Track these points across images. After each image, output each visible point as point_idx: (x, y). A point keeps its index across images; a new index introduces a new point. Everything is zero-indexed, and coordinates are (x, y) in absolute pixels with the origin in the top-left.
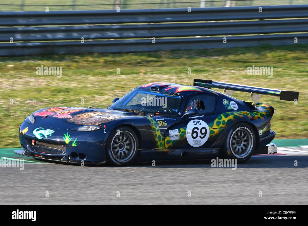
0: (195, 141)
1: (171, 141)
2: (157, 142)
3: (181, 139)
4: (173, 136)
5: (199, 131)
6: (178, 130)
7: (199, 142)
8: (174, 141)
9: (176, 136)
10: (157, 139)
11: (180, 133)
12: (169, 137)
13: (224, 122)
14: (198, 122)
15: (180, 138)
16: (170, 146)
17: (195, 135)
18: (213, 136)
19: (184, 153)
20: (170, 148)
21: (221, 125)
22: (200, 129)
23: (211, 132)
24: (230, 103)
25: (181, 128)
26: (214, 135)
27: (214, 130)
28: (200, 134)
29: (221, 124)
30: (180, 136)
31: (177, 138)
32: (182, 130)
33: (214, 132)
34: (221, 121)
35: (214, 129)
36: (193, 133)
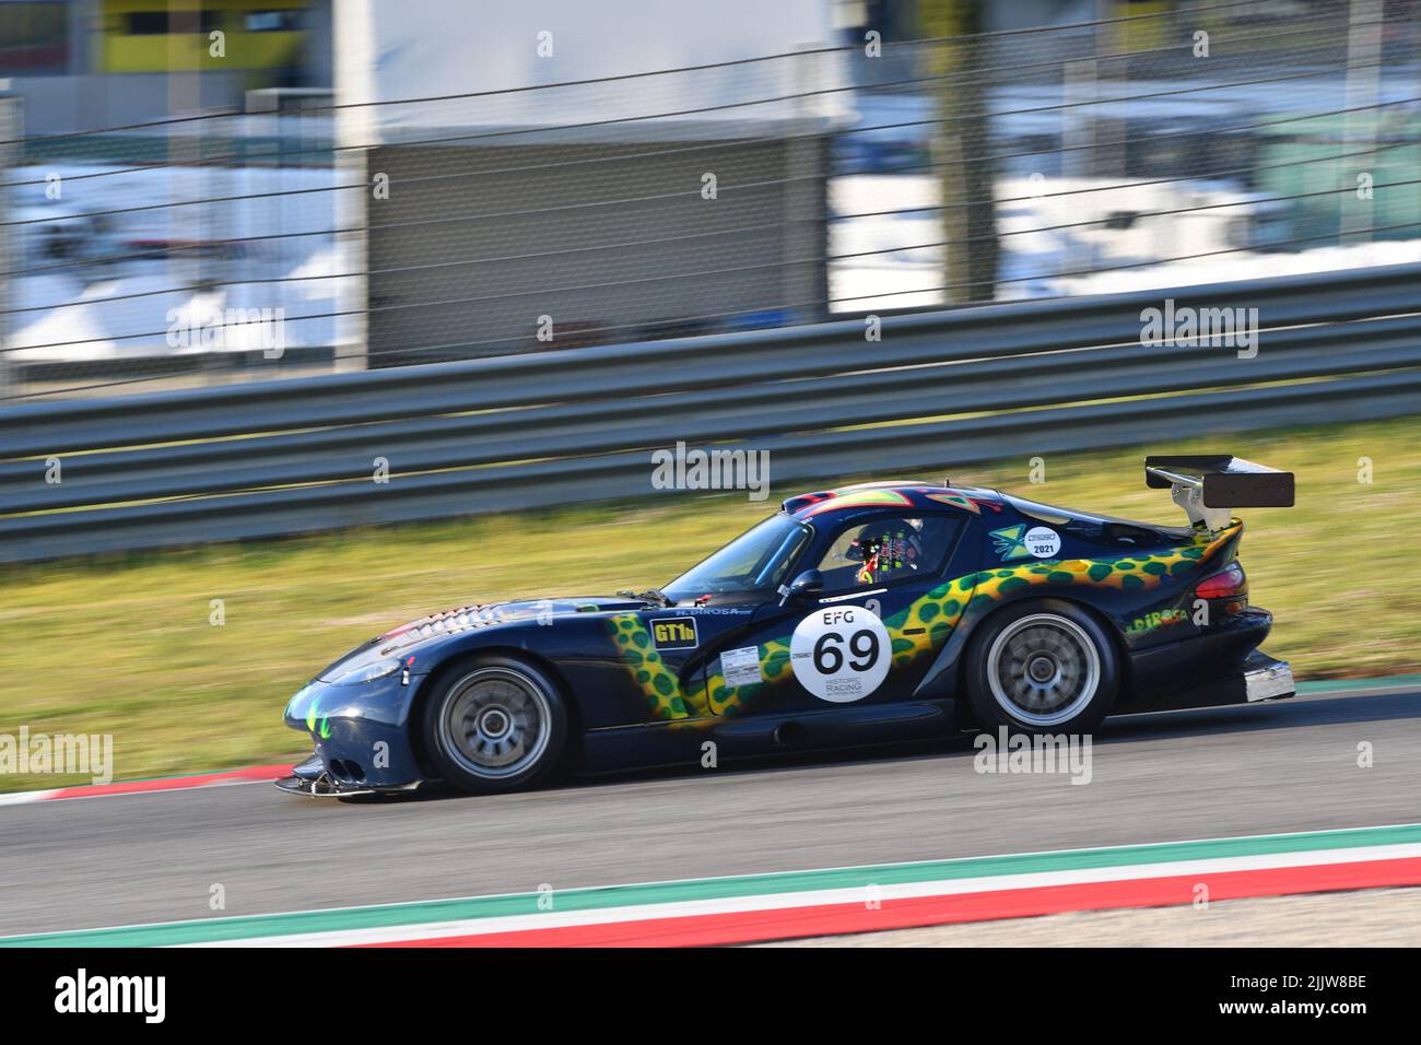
0: (836, 682)
1: (733, 689)
2: (655, 698)
3: (773, 680)
4: (735, 672)
5: (844, 648)
6: (756, 651)
7: (851, 684)
8: (744, 688)
9: (751, 669)
10: (650, 688)
11: (766, 661)
12: (721, 675)
13: (953, 606)
14: (842, 615)
15: (766, 676)
16: (732, 706)
17: (828, 660)
18: (908, 657)
19: (786, 729)
20: (732, 713)
21: (941, 618)
22: (847, 638)
23: (897, 646)
24: (1024, 535)
25: (766, 642)
26: (911, 653)
27: (908, 637)
28: (848, 656)
29: (942, 612)
30: (767, 669)
31: (757, 678)
32: (773, 647)
33: (912, 645)
34: (941, 602)
35: (907, 632)
36: (819, 653)
